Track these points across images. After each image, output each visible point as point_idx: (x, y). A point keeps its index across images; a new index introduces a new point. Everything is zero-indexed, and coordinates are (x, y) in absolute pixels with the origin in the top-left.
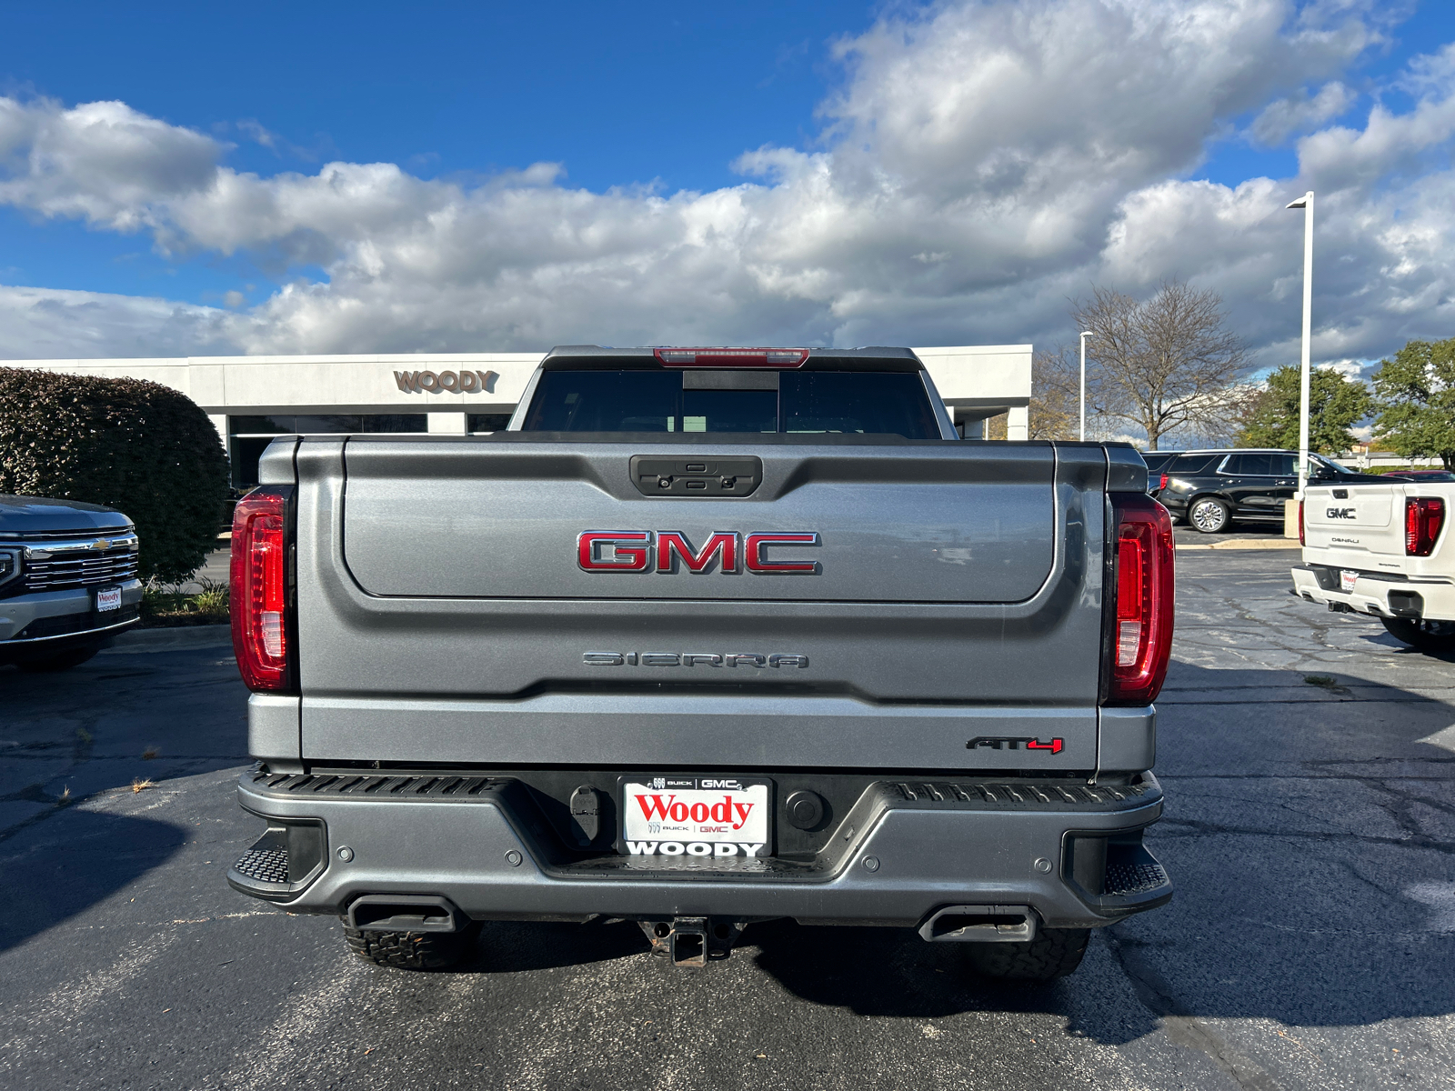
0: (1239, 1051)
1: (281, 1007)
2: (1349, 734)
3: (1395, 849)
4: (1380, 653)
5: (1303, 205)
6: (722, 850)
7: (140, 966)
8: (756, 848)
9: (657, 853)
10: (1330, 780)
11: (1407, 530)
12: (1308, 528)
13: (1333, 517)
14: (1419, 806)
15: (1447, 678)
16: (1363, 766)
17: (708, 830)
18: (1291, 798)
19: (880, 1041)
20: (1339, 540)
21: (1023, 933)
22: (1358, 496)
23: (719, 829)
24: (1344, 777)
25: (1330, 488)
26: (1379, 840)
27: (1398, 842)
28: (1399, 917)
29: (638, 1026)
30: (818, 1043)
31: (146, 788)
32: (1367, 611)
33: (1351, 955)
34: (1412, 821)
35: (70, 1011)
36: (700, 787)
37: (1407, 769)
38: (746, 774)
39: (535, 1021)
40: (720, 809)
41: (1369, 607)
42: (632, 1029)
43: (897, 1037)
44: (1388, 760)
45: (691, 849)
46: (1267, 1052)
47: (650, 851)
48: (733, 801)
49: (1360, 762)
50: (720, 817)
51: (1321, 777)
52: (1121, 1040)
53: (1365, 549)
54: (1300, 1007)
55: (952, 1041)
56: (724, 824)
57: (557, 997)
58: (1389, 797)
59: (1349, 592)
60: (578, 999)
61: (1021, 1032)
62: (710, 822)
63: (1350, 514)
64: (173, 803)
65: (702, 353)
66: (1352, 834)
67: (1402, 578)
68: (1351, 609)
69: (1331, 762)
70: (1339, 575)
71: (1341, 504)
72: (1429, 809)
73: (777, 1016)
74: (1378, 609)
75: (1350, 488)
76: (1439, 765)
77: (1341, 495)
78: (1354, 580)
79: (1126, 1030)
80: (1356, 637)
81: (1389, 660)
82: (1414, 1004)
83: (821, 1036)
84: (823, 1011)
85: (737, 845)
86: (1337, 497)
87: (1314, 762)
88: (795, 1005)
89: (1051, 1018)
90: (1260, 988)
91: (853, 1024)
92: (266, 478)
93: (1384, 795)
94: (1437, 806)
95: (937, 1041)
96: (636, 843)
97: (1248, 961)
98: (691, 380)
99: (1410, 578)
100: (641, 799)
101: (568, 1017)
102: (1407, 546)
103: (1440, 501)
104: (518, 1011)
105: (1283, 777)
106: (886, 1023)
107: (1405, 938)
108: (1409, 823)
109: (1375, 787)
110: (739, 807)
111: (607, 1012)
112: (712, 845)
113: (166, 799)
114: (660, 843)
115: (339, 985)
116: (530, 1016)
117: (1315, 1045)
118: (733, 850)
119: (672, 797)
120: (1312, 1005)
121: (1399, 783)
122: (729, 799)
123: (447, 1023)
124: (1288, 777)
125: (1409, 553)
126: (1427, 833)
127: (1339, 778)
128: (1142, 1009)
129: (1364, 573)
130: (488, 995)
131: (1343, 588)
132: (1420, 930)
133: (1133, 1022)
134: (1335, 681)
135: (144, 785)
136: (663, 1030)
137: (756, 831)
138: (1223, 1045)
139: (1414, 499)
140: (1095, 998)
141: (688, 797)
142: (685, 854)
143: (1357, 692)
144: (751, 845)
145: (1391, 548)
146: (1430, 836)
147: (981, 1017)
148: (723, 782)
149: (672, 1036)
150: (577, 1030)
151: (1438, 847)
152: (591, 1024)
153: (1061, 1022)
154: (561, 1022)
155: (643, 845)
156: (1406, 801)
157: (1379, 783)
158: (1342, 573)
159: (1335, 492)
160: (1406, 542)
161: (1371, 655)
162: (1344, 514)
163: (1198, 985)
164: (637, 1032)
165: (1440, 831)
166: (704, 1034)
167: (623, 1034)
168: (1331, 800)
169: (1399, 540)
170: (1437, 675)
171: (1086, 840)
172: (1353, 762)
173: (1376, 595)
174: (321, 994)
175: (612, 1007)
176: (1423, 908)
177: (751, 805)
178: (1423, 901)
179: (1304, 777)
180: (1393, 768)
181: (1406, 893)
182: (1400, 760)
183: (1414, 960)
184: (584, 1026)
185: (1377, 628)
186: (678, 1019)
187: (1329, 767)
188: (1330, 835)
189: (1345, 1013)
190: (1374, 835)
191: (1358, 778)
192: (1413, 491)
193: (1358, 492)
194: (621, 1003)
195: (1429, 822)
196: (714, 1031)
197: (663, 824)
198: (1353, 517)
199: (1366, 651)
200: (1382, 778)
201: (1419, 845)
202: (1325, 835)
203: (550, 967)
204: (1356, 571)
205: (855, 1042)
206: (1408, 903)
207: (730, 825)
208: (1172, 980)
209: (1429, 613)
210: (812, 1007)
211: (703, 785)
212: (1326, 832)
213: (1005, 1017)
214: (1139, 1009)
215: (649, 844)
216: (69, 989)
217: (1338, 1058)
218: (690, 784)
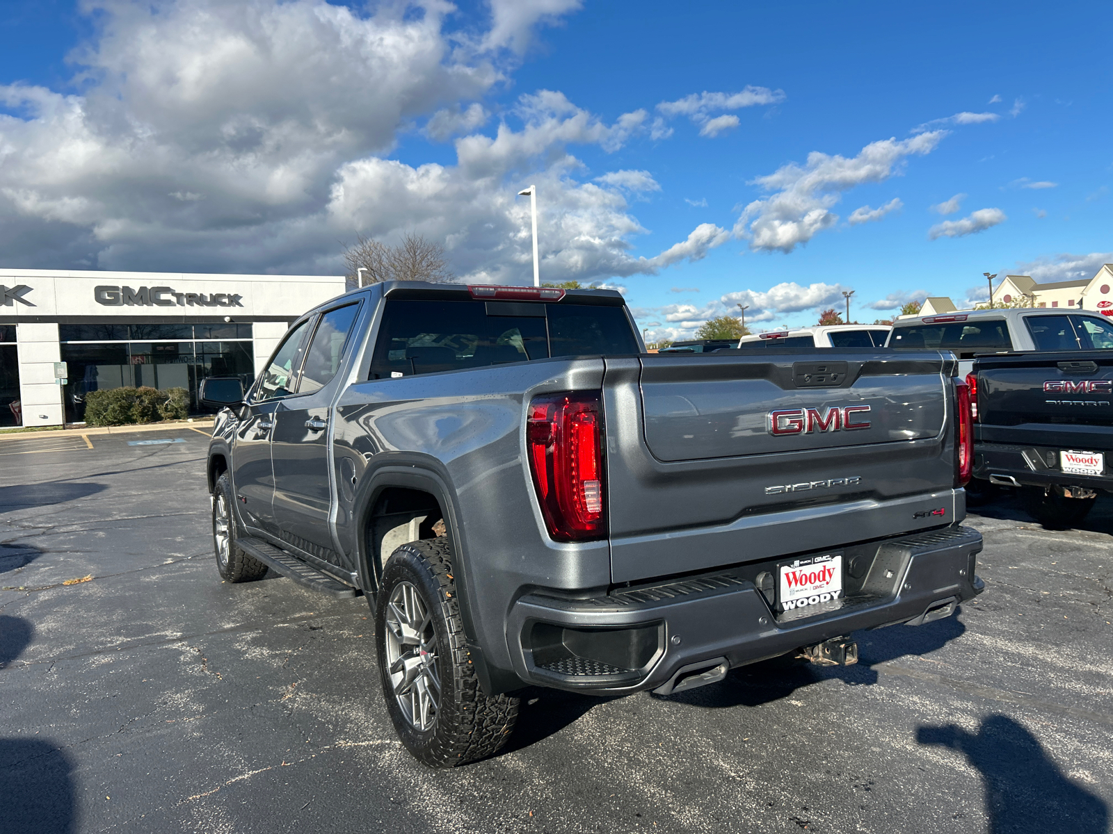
5: (529, 194)
6: (824, 598)
8: (838, 593)
9: (797, 607)
17: (816, 587)
21: (947, 612)
23: (820, 586)
36: (814, 563)
40: (821, 574)
43: (786, 710)
45: (810, 601)
47: (793, 607)
48: (827, 568)
55: (812, 703)
56: (823, 582)
65: (499, 289)
79: (867, 679)
85: (829, 593)
89: (832, 681)
92: (579, 386)
95: (807, 705)
96: (786, 603)
100: (787, 575)
110: (829, 571)
112: (819, 596)
114: (797, 600)
118: (829, 597)
119: (801, 571)
122: (825, 567)
137: (835, 584)
141: (808, 570)
142: (809, 604)
144: (835, 592)
148: (823, 557)
155: (790, 603)
175: (625, 743)
177: (834, 569)
194: (626, 740)
197: (797, 589)
207: (826, 582)
211: (816, 561)
215: (792, 603)
218: (809, 561)
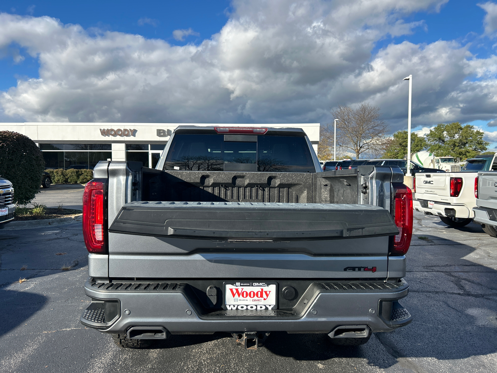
0: (423, 369)
1: (89, 364)
2: (436, 257)
3: (459, 296)
4: (440, 228)
5: (409, 79)
6: (260, 307)
7: (34, 350)
8: (272, 306)
9: (237, 309)
10: (433, 273)
11: (450, 188)
12: (417, 187)
13: (426, 183)
14: (463, 281)
15: (463, 237)
16: (443, 267)
17: (255, 300)
18: (422, 279)
19: (304, 370)
20: (427, 191)
21: (364, 334)
22: (434, 177)
23: (258, 300)
24: (437, 272)
25: (425, 174)
26: (453, 293)
27: (459, 294)
28: (465, 320)
29: (219, 367)
30: (283, 371)
31: (24, 281)
32: (437, 215)
33: (453, 333)
34: (462, 287)
35: (10, 368)
36: (252, 286)
37: (457, 269)
38: (268, 281)
39: (182, 366)
40: (259, 293)
41: (438, 214)
42: (217, 368)
43: (309, 368)
44: (450, 265)
45: (249, 307)
46: (433, 370)
47: (235, 308)
48: (264, 290)
49: (441, 266)
50: (259, 296)
51: (430, 272)
52: (386, 367)
53: (436, 194)
54: (440, 353)
55: (328, 369)
56: (261, 298)
57: (189, 357)
58: (453, 278)
59: (431, 208)
60: (196, 358)
61: (351, 365)
62: (256, 298)
63: (431, 183)
64: (35, 287)
65: (231, 129)
66: (444, 291)
67: (449, 204)
68: (432, 214)
69: (432, 266)
70: (427, 203)
71: (428, 179)
72: (467, 282)
73: (267, 362)
74: (441, 214)
75: (431, 174)
76: (467, 267)
77: (428, 176)
78: (432, 204)
79: (385, 363)
80: (431, 223)
81: (443, 231)
82: (476, 351)
83: (283, 369)
84: (282, 359)
85: (265, 306)
86: (427, 177)
87: (427, 266)
88: (272, 357)
89: (360, 360)
90: (426, 347)
91: (293, 364)
92: (96, 176)
93: (452, 277)
94: (469, 281)
95: (323, 369)
96: (230, 306)
97: (420, 337)
98: (226, 138)
99: (451, 204)
100: (231, 290)
101: (194, 365)
102: (450, 193)
103: (461, 179)
104: (175, 363)
105: (418, 272)
106: (304, 363)
107: (469, 328)
108: (461, 287)
109: (448, 275)
110: (266, 292)
111: (207, 362)
112: (256, 306)
113: (32, 286)
114: (238, 305)
115: (109, 355)
116: (180, 364)
117: (448, 366)
118: (264, 308)
119: (242, 289)
120: (444, 352)
121: (456, 273)
122: (262, 290)
123: (151, 368)
124: (420, 272)
125: (451, 196)
126: (468, 291)
127: (436, 272)
128: (389, 355)
129: (436, 202)
130: (164, 357)
131: (429, 207)
132: (473, 325)
133: (387, 360)
134: (428, 238)
135: (23, 280)
136: (228, 368)
137: (272, 301)
138: (418, 368)
139: (453, 178)
140: (373, 352)
141: (248, 289)
142: (247, 309)
143: (435, 242)
144: (270, 306)
145: (445, 194)
146: (469, 292)
147: (336, 360)
148: (260, 284)
149: (232, 370)
150: (198, 369)
151: (473, 295)
152: (202, 367)
153: (365, 361)
154: (192, 366)
155: (232, 306)
156: (459, 280)
157: (449, 274)
158: (429, 202)
159: (426, 175)
160: (450, 192)
161: (437, 229)
162: (430, 182)
163: (406, 346)
164: (219, 369)
165: (472, 290)
166: (243, 369)
167: (214, 370)
168: (435, 280)
169: (448, 191)
170: (460, 236)
171: (386, 302)
172: (439, 266)
173: (441, 210)
174: (103, 359)
175: (209, 360)
176: (472, 317)
177: (270, 292)
178: (472, 315)
179: (425, 272)
180: (452, 268)
181: (466, 312)
182: (454, 265)
183: (473, 335)
184: (200, 367)
185: (439, 220)
186: (233, 364)
187: (432, 268)
188: (437, 292)
189: (455, 355)
190: (451, 292)
191: (442, 272)
192: (452, 175)
193: (434, 175)
194: (211, 359)
195: (468, 287)
196: (246, 368)
197: (239, 299)
198: (433, 184)
199: (435, 228)
200: (450, 272)
201: (467, 295)
202: (436, 292)
203: (184, 346)
204: (433, 201)
205: (295, 370)
206: (467, 315)
207: (263, 299)
208: (397, 345)
209: (458, 215)
210: (278, 357)
211: (253, 285)
212: (436, 291)
213: (344, 360)
214: (388, 356)
215: (234, 306)
216: (9, 359)
217: (456, 371)
218: (249, 284)
